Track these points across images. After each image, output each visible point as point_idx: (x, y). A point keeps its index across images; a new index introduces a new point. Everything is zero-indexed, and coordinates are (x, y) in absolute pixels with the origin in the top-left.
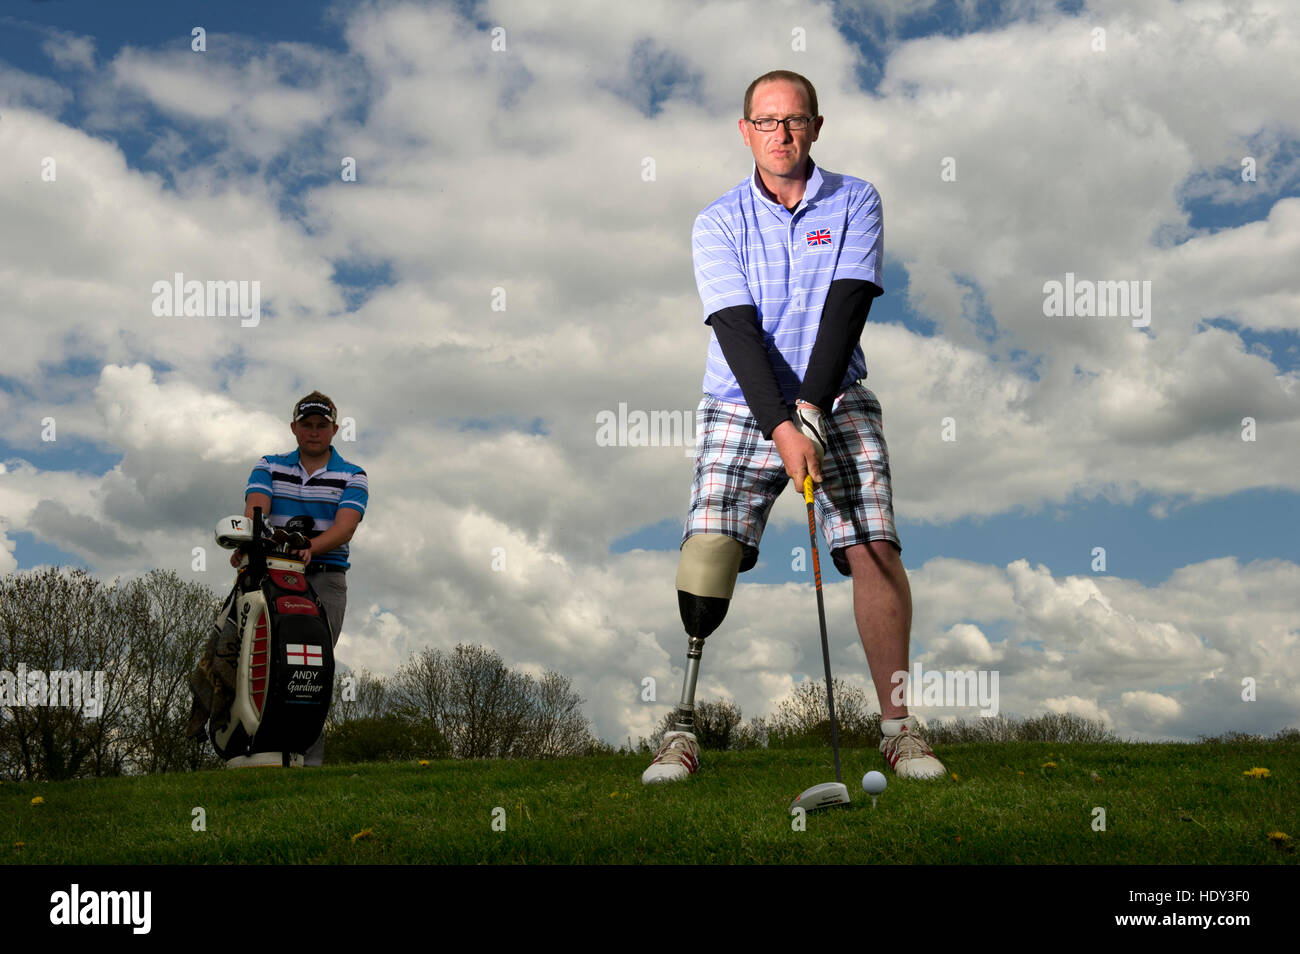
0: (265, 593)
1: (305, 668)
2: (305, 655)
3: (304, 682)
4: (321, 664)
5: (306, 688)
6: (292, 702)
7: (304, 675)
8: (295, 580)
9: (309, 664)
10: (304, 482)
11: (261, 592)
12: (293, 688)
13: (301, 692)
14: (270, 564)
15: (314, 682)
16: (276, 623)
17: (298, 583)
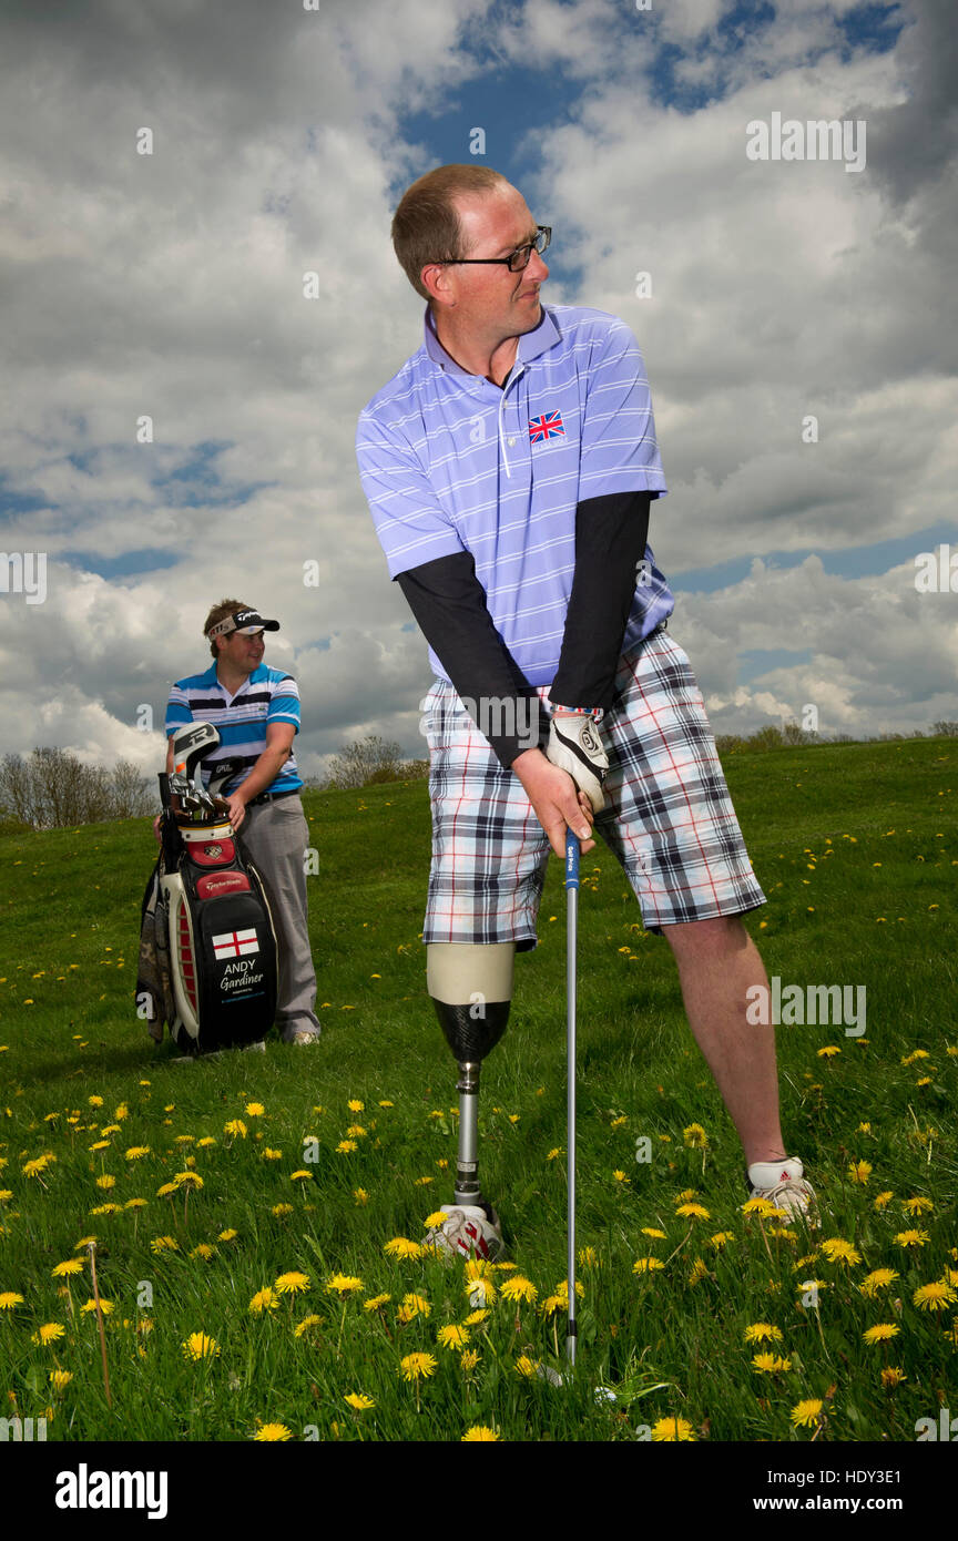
0: (183, 876)
1: (239, 959)
2: (236, 944)
3: (238, 975)
4: (258, 950)
5: (243, 982)
6: (229, 1001)
7: (238, 968)
8: (219, 850)
9: (242, 953)
10: (228, 703)
11: (179, 874)
12: (226, 985)
13: (239, 988)
14: (188, 836)
15: (251, 973)
16: (198, 912)
17: (223, 854)
